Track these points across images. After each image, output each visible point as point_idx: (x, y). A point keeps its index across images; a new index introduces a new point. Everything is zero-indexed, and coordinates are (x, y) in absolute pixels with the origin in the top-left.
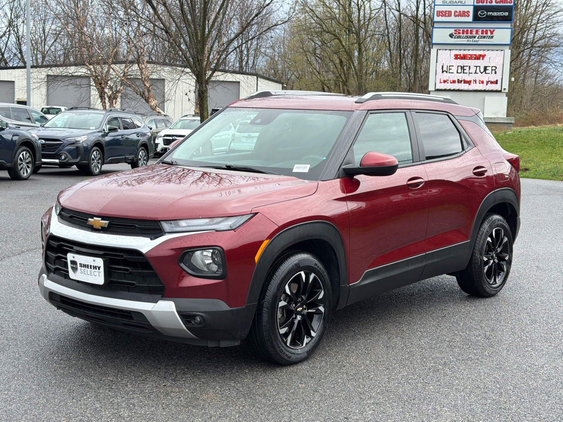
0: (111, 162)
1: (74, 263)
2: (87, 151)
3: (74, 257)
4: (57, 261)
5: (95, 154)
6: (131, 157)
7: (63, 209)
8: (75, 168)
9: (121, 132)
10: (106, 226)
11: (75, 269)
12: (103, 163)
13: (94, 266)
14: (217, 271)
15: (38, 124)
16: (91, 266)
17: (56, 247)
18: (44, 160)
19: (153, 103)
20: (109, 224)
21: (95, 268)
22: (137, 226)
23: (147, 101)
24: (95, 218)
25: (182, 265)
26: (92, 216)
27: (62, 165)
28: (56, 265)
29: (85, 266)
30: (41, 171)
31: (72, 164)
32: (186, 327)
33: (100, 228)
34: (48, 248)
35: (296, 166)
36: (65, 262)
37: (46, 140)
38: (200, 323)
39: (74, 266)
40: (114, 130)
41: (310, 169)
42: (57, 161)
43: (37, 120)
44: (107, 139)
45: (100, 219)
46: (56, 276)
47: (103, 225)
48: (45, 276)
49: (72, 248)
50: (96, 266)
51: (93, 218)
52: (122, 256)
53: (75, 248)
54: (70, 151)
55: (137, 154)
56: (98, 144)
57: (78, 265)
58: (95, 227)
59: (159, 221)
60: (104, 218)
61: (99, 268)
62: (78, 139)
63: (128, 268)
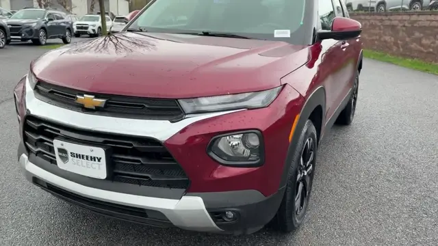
0: (51, 38)
1: (62, 151)
2: (37, 31)
3: (62, 145)
4: (39, 143)
5: (42, 33)
6: (62, 35)
7: (40, 82)
8: (30, 41)
9: (56, 21)
10: (103, 106)
11: (65, 159)
12: (47, 38)
13: (91, 157)
14: (250, 156)
15: (6, 17)
16: (87, 157)
17: (36, 128)
18: (12, 37)
19: (68, 8)
20: (106, 103)
21: (93, 159)
22: (146, 106)
23: (65, 7)
24: (85, 95)
25: (212, 154)
26: (82, 93)
27: (23, 40)
28: (37, 148)
29: (78, 156)
30: (11, 43)
31: (29, 39)
32: (217, 225)
33: (94, 108)
34: (26, 127)
35: (276, 31)
36: (50, 147)
37: (12, 25)
38: (234, 218)
39: (64, 155)
40: (52, 20)
41: (291, 35)
42: (20, 37)
43: (5, 15)
44: (48, 25)
45: (93, 97)
46: (39, 159)
47: (98, 105)
48: (24, 156)
49: (59, 132)
50: (94, 158)
51: (83, 95)
52: (131, 145)
53: (63, 132)
54: (27, 32)
55: (65, 34)
56: (43, 28)
57: (69, 155)
58: (86, 106)
59: (177, 100)
60: (97, 96)
61: (99, 160)
62: (30, 25)
63: (140, 159)
